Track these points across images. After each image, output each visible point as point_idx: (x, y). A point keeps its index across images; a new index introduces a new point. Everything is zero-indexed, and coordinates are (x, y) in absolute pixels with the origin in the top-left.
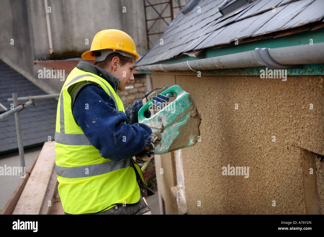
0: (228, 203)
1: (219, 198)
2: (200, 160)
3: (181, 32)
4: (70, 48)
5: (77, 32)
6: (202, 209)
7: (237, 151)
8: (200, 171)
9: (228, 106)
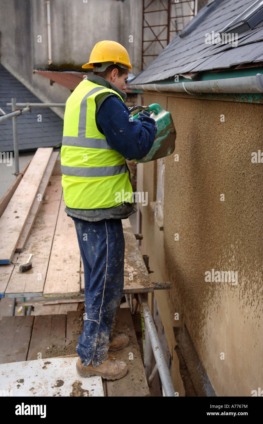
0: (204, 222)
1: (195, 216)
2: (182, 180)
3: (177, 55)
4: (68, 61)
5: (76, 46)
6: (178, 225)
7: (220, 175)
8: (180, 190)
9: (217, 130)
